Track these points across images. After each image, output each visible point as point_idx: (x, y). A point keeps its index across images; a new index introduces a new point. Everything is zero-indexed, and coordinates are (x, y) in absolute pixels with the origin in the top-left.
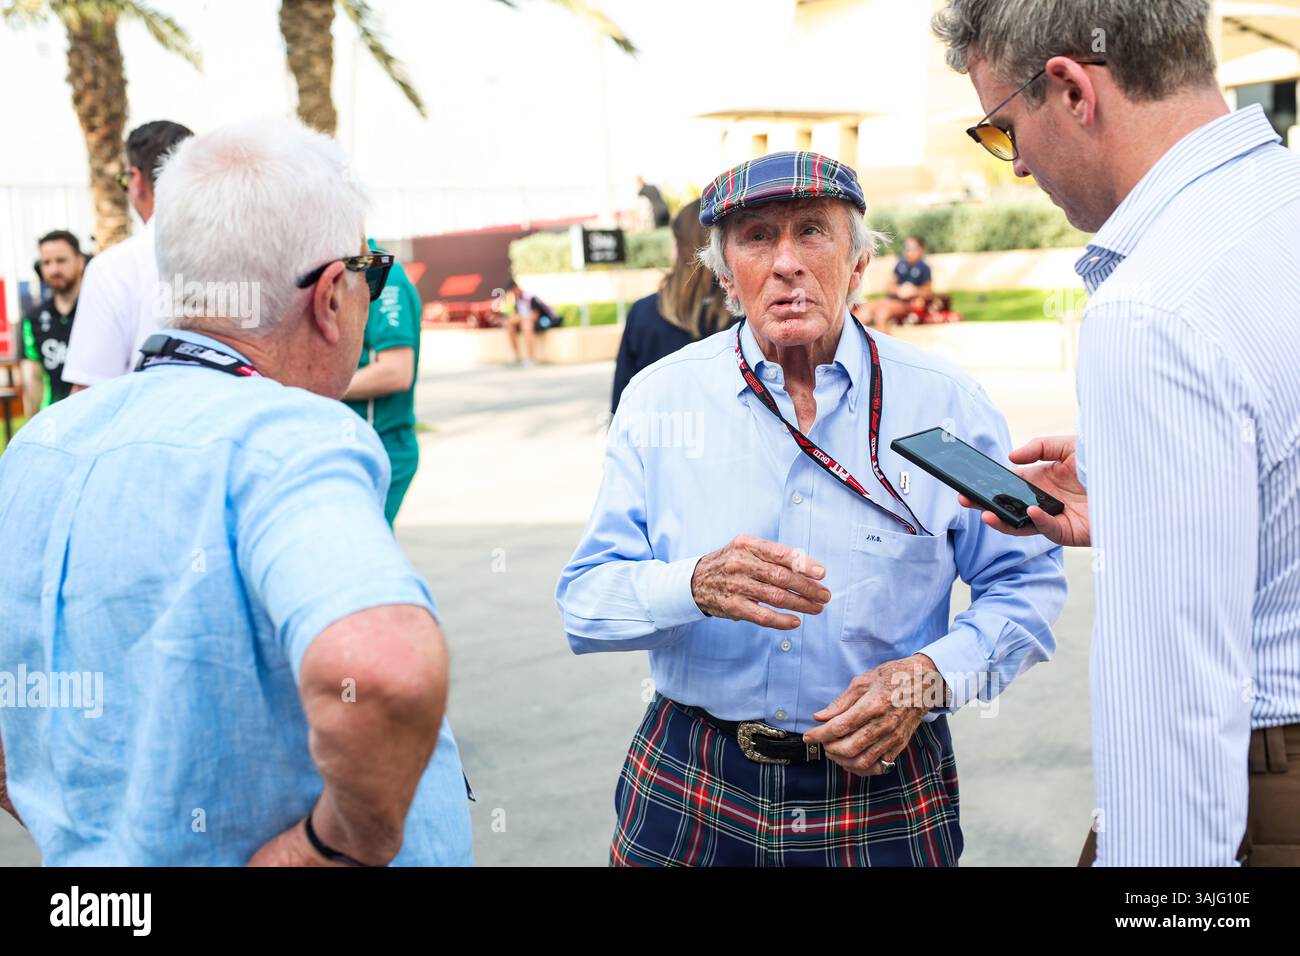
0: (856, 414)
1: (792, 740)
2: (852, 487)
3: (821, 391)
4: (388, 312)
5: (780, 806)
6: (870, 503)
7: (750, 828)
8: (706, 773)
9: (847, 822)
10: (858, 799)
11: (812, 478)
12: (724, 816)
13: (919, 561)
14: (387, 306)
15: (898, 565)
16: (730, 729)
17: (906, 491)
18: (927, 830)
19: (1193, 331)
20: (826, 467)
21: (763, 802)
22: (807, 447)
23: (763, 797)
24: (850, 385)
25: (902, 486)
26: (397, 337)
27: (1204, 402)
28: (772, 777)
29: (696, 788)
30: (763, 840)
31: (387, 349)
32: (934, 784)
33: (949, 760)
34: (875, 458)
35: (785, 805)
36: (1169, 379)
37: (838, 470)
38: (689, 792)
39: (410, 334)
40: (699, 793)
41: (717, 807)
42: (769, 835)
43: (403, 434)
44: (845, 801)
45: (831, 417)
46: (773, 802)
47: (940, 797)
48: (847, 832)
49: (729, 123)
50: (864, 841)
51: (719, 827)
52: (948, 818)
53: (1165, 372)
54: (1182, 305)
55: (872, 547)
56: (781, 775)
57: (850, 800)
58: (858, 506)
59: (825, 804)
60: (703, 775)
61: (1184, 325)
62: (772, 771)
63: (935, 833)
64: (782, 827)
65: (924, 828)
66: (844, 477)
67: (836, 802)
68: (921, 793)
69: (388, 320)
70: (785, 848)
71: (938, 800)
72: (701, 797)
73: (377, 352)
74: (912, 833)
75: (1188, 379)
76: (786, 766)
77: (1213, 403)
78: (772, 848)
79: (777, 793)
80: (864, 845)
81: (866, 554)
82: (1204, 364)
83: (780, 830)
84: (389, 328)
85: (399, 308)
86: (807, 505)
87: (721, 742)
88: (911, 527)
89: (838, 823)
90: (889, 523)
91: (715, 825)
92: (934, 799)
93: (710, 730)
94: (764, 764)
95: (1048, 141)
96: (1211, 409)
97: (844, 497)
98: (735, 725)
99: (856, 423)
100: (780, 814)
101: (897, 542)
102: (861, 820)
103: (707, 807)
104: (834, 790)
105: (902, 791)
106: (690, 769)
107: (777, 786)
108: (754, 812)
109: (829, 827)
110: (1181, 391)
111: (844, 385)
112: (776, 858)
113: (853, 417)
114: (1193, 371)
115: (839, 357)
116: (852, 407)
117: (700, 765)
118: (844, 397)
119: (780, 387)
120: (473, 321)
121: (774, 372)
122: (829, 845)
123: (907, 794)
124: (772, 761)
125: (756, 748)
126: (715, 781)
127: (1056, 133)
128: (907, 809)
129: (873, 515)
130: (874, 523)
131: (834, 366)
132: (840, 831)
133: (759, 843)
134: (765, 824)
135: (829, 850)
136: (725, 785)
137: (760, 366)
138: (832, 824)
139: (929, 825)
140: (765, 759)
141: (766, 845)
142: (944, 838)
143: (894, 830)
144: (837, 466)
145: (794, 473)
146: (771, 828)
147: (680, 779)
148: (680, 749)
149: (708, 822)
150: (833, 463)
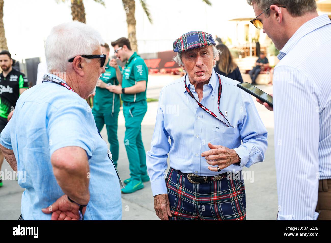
0: (214, 96)
1: (200, 178)
2: (213, 115)
3: (205, 91)
4: (139, 72)
5: (198, 194)
6: (217, 119)
7: (192, 199)
8: (181, 186)
9: (215, 198)
10: (218, 193)
11: (202, 113)
12: (186, 197)
13: (229, 134)
14: (139, 70)
15: (224, 134)
16: (185, 175)
17: (226, 116)
18: (236, 200)
19: (300, 73)
20: (205, 110)
21: (194, 193)
22: (200, 105)
23: (194, 192)
24: (213, 90)
25: (226, 115)
26: (142, 78)
27: (303, 92)
28: (196, 187)
29: (178, 190)
30: (195, 203)
31: (139, 81)
32: (238, 189)
33: (243, 183)
34: (219, 108)
35: (200, 194)
36: (294, 86)
37: (208, 111)
38: (177, 191)
39: (146, 77)
40: (179, 191)
41: (183, 194)
42: (196, 201)
43: (143, 102)
44: (215, 193)
45: (207, 97)
46: (196, 193)
47: (240, 192)
48: (215, 201)
49: (238, 22)
50: (220, 203)
51: (184, 199)
52: (242, 197)
53: (293, 84)
54: (298, 66)
55: (217, 130)
56: (198, 186)
57: (216, 193)
58: (214, 120)
59: (209, 194)
60: (180, 187)
61: (298, 71)
62: (196, 185)
63: (238, 201)
64: (199, 199)
65: (235, 200)
66: (210, 113)
67: (212, 193)
68: (234, 191)
69: (139, 74)
70: (200, 204)
71: (239, 193)
72: (180, 192)
73: (137, 82)
74: (232, 201)
75: (299, 86)
76: (199, 184)
77: (305, 92)
78: (197, 205)
79: (197, 191)
80: (220, 204)
81: (216, 132)
82: (303, 82)
83: (198, 200)
84: (140, 76)
85: (142, 71)
86: (201, 120)
87: (184, 178)
88: (228, 125)
89: (213, 198)
90: (222, 124)
91: (183, 199)
92: (238, 193)
93: (182, 175)
94: (194, 184)
95: (270, 26)
96: (305, 93)
97: (210, 118)
98: (187, 174)
99: (214, 99)
100: (198, 196)
101: (224, 129)
102: (219, 198)
103: (181, 195)
104: (212, 190)
105: (229, 190)
106: (177, 185)
107: (197, 189)
108: (192, 195)
109: (210, 200)
110: (297, 89)
111: (211, 90)
112: (198, 207)
113: (213, 97)
114: (300, 84)
115: (210, 83)
116: (213, 95)
117: (179, 184)
118: (211, 92)
119: (194, 91)
120: (172, 73)
121: (192, 87)
122: (211, 204)
123: (230, 191)
124: (196, 183)
125: (192, 180)
126: (183, 188)
127: (272, 24)
128: (231, 195)
129: (218, 122)
130: (218, 124)
131: (208, 85)
132: (213, 201)
133: (194, 203)
134: (195, 199)
135: (211, 205)
136: (185, 189)
137: (189, 85)
138: (211, 199)
139: (237, 199)
140: (194, 182)
141: (196, 204)
142: (241, 203)
143: (227, 200)
144: (208, 110)
145: (197, 112)
146: (196, 200)
147: (175, 187)
148: (175, 180)
149: (182, 198)
150: (207, 109)
